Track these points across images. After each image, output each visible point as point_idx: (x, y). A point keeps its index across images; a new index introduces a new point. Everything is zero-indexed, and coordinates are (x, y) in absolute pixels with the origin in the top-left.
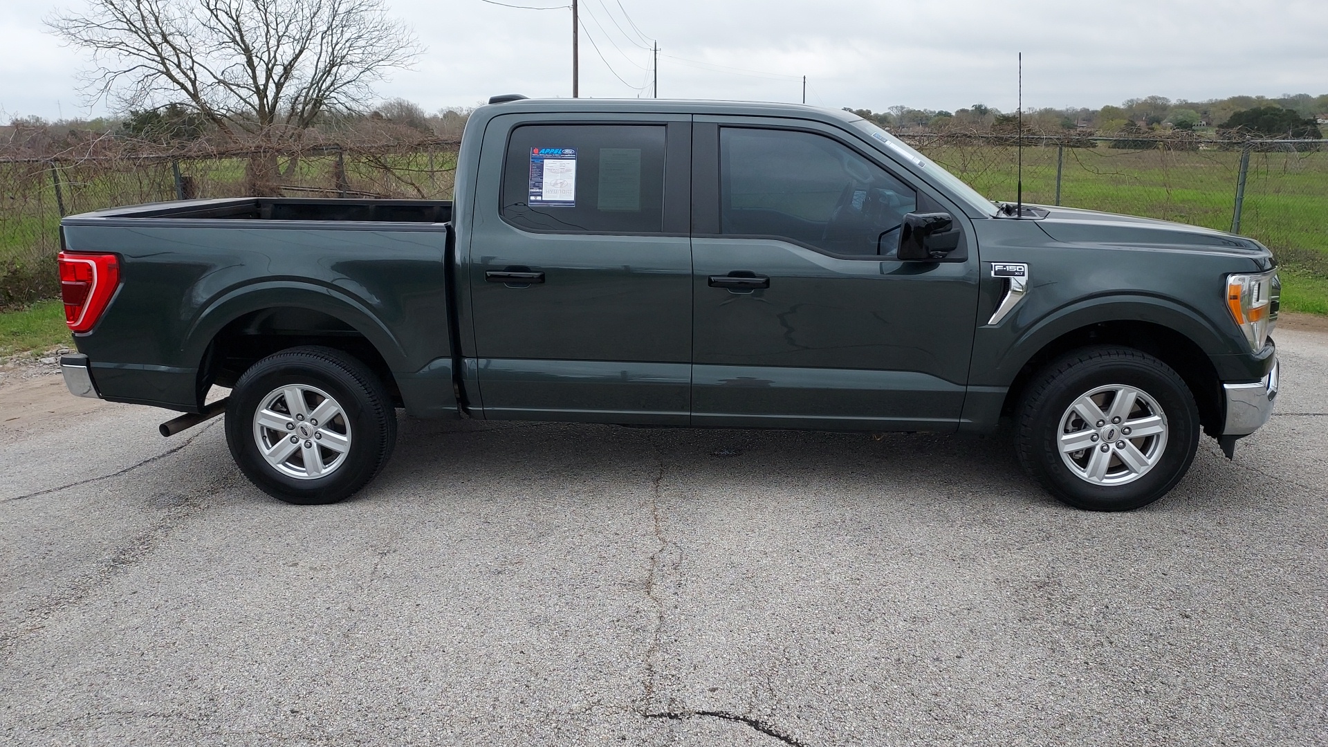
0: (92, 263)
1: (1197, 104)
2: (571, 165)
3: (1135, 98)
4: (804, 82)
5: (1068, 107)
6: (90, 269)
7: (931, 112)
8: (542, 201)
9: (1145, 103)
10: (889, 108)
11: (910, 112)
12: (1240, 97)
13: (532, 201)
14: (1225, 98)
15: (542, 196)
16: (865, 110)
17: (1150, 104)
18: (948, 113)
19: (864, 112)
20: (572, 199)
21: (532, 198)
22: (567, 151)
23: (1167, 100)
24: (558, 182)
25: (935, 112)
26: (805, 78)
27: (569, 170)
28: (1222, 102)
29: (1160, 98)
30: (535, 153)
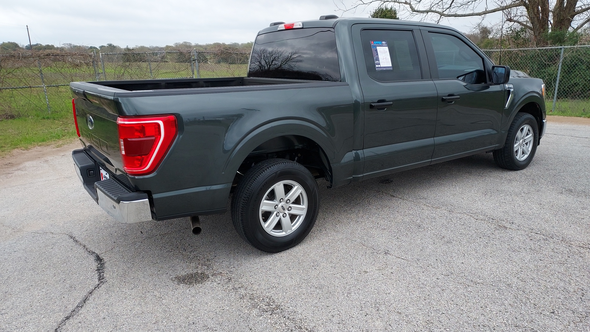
0: (161, 123)
1: (202, 45)
2: (386, 49)
3: (178, 42)
4: (28, 29)
5: (150, 46)
6: (158, 125)
7: (86, 47)
8: (380, 67)
9: (182, 45)
10: (63, 45)
11: (75, 46)
12: (216, 43)
13: (377, 67)
14: (212, 43)
15: (380, 65)
16: (50, 45)
17: (185, 45)
18: (95, 47)
19: (50, 46)
20: (391, 65)
21: (377, 66)
22: (384, 42)
23: (191, 44)
24: (384, 57)
25: (88, 47)
26: (27, 26)
27: (386, 52)
28: (211, 45)
29: (188, 43)
30: (373, 44)
